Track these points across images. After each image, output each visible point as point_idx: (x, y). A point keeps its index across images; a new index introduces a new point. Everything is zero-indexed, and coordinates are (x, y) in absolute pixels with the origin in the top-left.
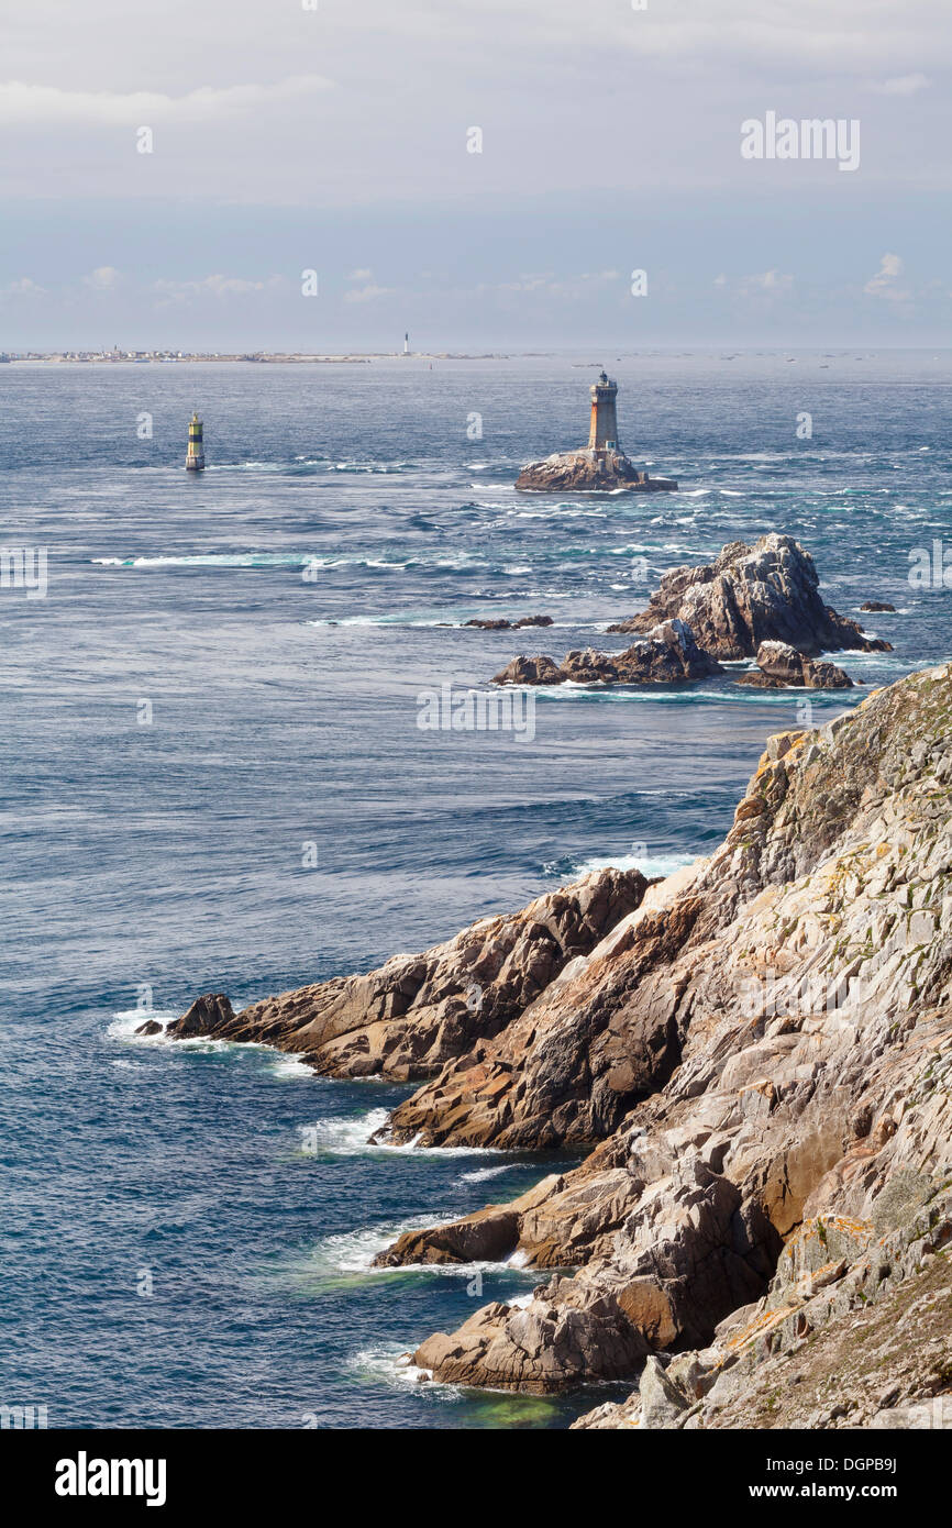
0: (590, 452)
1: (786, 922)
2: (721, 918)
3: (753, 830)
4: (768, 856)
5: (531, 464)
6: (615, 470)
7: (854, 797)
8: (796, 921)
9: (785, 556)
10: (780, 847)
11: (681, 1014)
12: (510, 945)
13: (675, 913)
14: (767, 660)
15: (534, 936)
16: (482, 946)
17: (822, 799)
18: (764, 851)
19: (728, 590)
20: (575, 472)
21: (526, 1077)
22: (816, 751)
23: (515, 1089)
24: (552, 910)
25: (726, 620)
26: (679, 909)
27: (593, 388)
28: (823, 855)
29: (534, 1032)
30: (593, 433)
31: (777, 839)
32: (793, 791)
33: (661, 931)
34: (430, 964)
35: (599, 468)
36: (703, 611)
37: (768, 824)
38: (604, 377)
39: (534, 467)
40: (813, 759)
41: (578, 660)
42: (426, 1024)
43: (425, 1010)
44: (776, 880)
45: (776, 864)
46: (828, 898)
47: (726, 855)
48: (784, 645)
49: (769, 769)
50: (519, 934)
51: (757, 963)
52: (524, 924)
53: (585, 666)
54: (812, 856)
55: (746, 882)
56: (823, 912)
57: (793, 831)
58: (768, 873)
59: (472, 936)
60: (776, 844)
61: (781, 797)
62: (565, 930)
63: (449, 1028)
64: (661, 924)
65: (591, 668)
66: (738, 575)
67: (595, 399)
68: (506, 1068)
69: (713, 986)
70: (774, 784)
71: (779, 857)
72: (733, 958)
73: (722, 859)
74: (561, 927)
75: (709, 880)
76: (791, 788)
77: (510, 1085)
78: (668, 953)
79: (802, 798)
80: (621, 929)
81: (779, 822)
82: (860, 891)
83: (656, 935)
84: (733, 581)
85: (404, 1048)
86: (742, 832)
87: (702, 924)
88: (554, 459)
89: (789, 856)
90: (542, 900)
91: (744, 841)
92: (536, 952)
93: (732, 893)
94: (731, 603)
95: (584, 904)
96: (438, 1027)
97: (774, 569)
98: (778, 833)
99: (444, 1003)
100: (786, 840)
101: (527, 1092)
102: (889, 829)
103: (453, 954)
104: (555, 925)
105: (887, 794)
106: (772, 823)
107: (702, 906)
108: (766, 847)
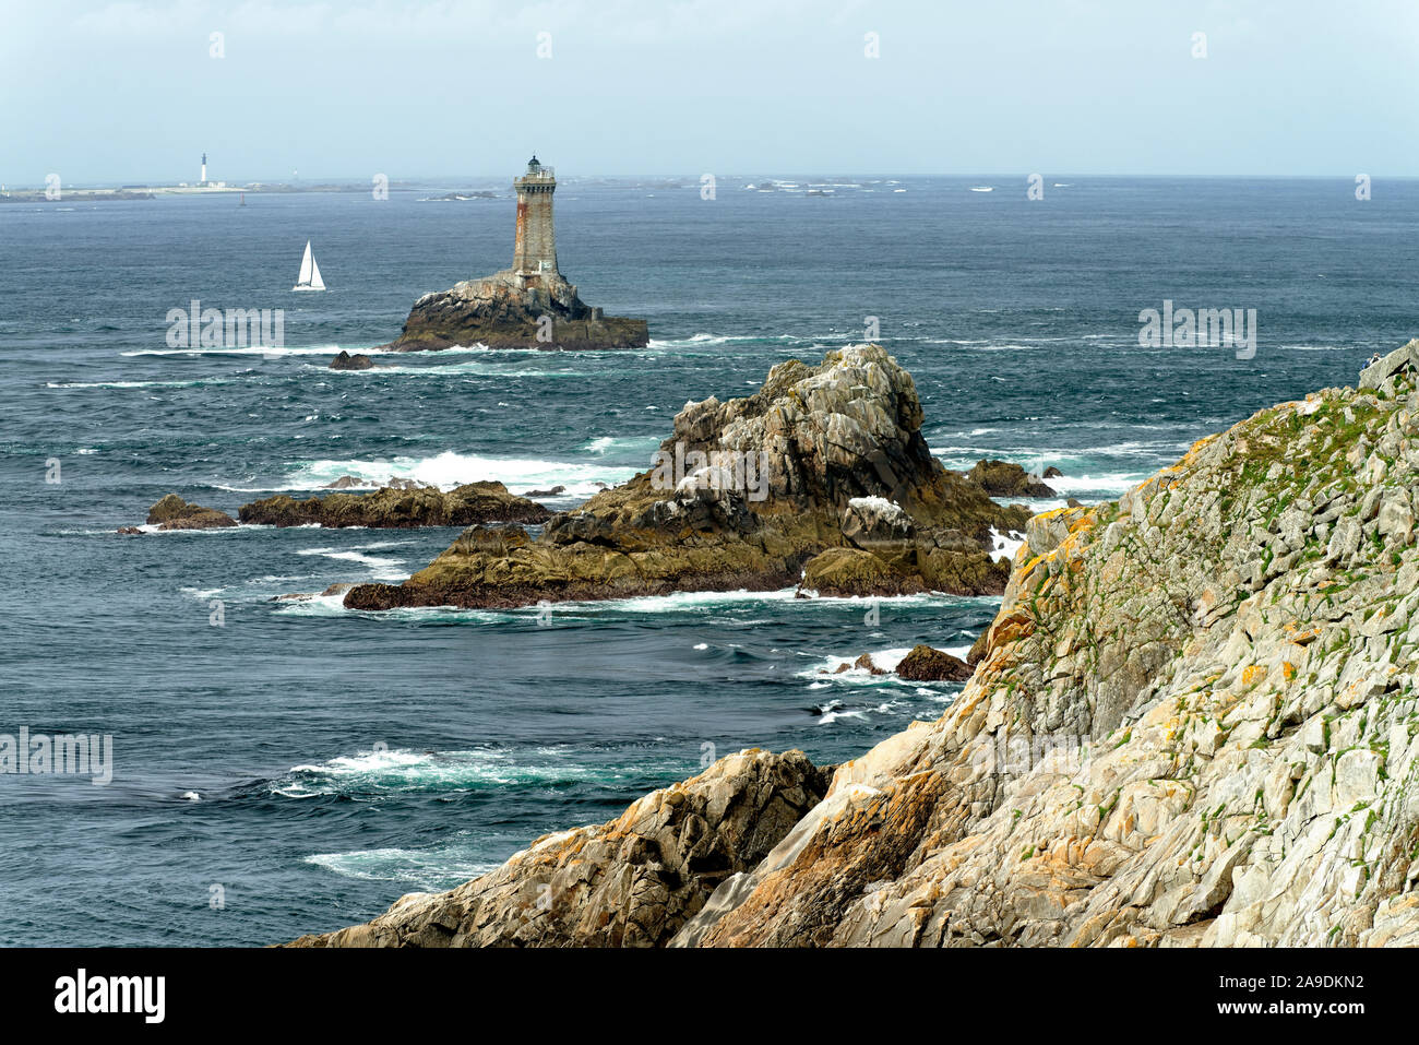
0: (515, 278)
1: (1098, 798)
2: (976, 806)
3: (1022, 661)
4: (1048, 703)
5: (425, 296)
6: (554, 303)
7: (1183, 606)
8: (1117, 795)
9: (873, 376)
10: (1066, 688)
12: (599, 872)
13: (898, 798)
14: (860, 527)
15: (636, 859)
16: (552, 876)
18: (1041, 696)
19: (788, 425)
20: (494, 306)
22: (1119, 533)
24: (665, 817)
25: (785, 472)
27: (518, 181)
28: (1139, 699)
30: (519, 249)
31: (1060, 675)
32: (1084, 597)
33: (875, 828)
34: (467, 905)
35: (529, 300)
37: (1044, 655)
38: (534, 162)
40: (1113, 545)
45: (1061, 716)
46: (1166, 757)
47: (978, 701)
48: (886, 503)
50: (612, 857)
51: (1054, 864)
52: (621, 839)
54: (1121, 701)
56: (1162, 778)
57: (1087, 662)
58: (1050, 730)
59: (534, 860)
60: (1060, 683)
61: (1065, 607)
62: (687, 849)
64: (876, 816)
66: (804, 405)
67: (519, 198)
70: (1051, 587)
71: (1064, 704)
72: (1010, 861)
73: (972, 710)
74: (681, 844)
75: (951, 746)
76: (1079, 593)
78: (889, 865)
79: (1099, 611)
81: (1063, 648)
82: (1220, 741)
83: (869, 834)
87: (943, 815)
88: (461, 287)
89: (1082, 703)
91: (1009, 681)
92: (642, 883)
94: (794, 448)
95: (718, 806)
97: (857, 394)
98: (1061, 667)
102: (1257, 644)
103: (504, 890)
104: (670, 840)
105: (1240, 596)
106: (1052, 650)
107: (942, 785)
108: (1043, 688)
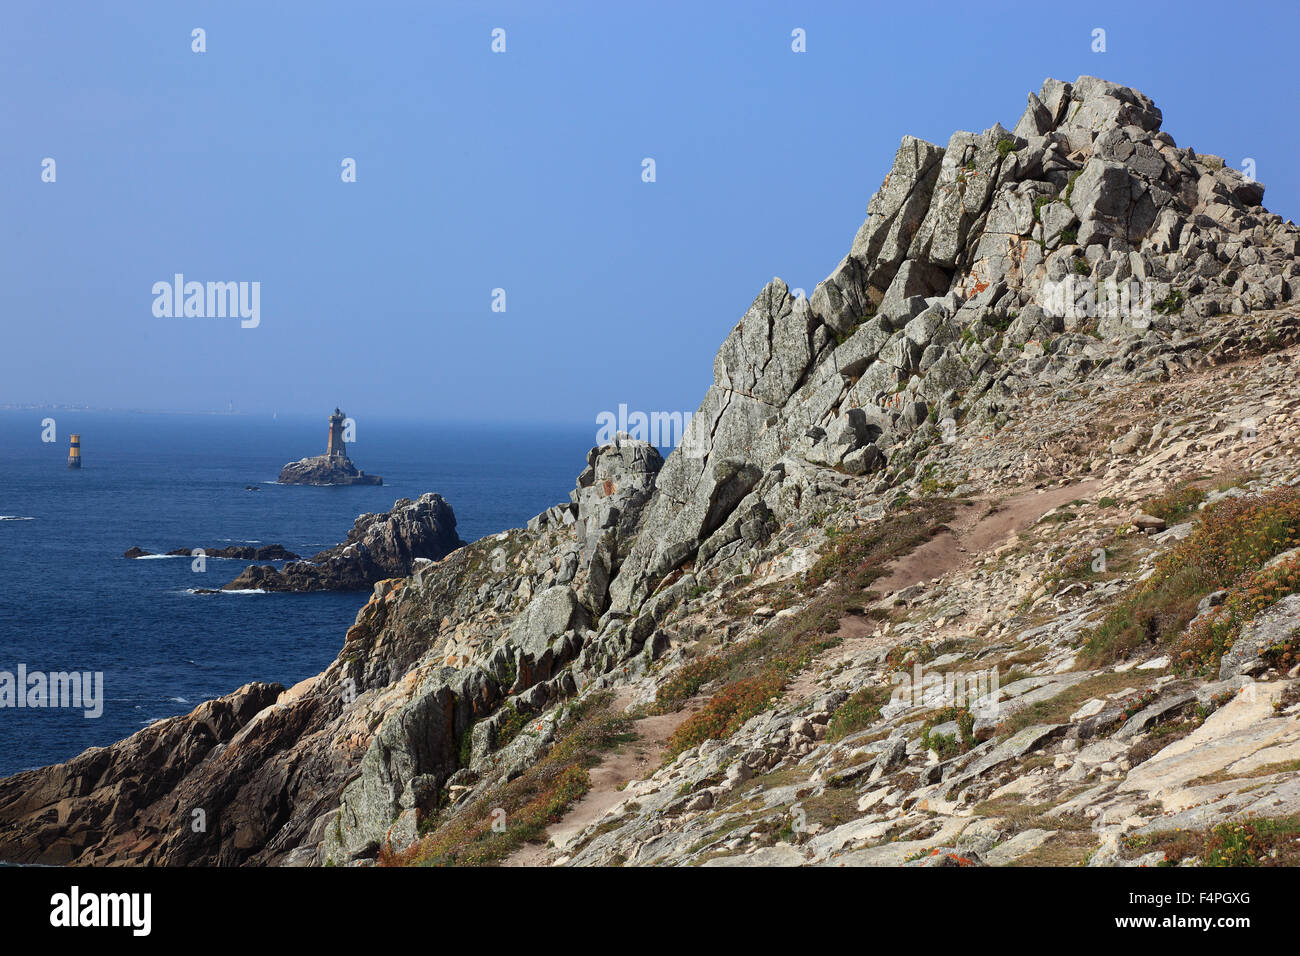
0: (327, 457)
1: (375, 715)
2: (331, 714)
3: (358, 649)
4: (369, 668)
6: (343, 468)
7: (435, 624)
8: (383, 714)
9: (434, 506)
10: (378, 661)
11: (291, 787)
12: (177, 739)
13: (295, 710)
15: (196, 732)
16: (156, 740)
17: (411, 626)
18: (367, 664)
19: (396, 525)
20: (318, 469)
21: (168, 838)
22: (409, 591)
23: (158, 848)
24: (211, 713)
25: (394, 546)
26: (299, 707)
27: (330, 417)
28: (410, 667)
29: (178, 802)
30: (329, 445)
31: (376, 655)
32: (390, 620)
33: (283, 723)
34: (113, 754)
35: (332, 467)
36: (379, 539)
37: (369, 646)
38: (336, 410)
39: (291, 466)
40: (406, 598)
42: (105, 799)
43: (104, 790)
44: (374, 685)
45: (374, 674)
47: (337, 666)
50: (185, 731)
51: (351, 746)
52: (190, 723)
54: (402, 668)
55: (351, 687)
57: (389, 650)
58: (369, 680)
59: (148, 732)
60: (376, 659)
61: (381, 624)
62: (220, 728)
63: (122, 802)
64: (283, 719)
66: (403, 518)
67: (330, 424)
68: (153, 831)
69: (317, 765)
70: (376, 615)
71: (376, 668)
72: (334, 743)
73: (334, 670)
74: (217, 726)
75: (323, 686)
76: (389, 618)
77: (155, 844)
78: (288, 741)
79: (397, 626)
80: (253, 723)
81: (379, 643)
83: (280, 727)
84: (399, 521)
85: (85, 819)
86: (350, 650)
87: (315, 718)
88: (304, 461)
89: (385, 668)
90: (205, 705)
91: (352, 657)
92: (196, 743)
93: (339, 695)
94: (397, 535)
95: (236, 708)
96: (114, 801)
97: (427, 513)
98: (377, 651)
99: (120, 783)
100: (383, 658)
101: (168, 849)
102: (459, 646)
103: (132, 746)
104: (213, 724)
105: (459, 622)
106: (373, 644)
107: (316, 705)
108: (367, 661)
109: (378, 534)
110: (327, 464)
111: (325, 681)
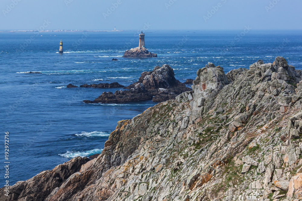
0: (139, 48)
1: (112, 180)
2: (98, 176)
3: (109, 150)
4: (113, 157)
5: (127, 50)
6: (144, 51)
7: (139, 139)
8: (115, 180)
9: (167, 69)
10: (116, 155)
12: (48, 179)
13: (84, 175)
14: (160, 92)
15: (55, 177)
16: (40, 180)
17: (129, 140)
18: (112, 156)
19: (154, 76)
20: (136, 52)
22: (129, 126)
24: (60, 169)
25: (153, 83)
26: (85, 174)
27: (140, 35)
28: (128, 158)
30: (140, 44)
31: (116, 152)
32: (122, 138)
33: (80, 181)
34: (25, 185)
35: (141, 51)
36: (148, 81)
37: (114, 148)
38: (142, 32)
39: (127, 51)
40: (128, 129)
41: (118, 93)
44: (115, 165)
45: (115, 160)
46: (124, 173)
47: (100, 157)
48: (164, 89)
49: (115, 131)
50: (51, 176)
51: (102, 194)
52: (53, 173)
53: (119, 94)
54: (126, 158)
55: (106, 165)
56: (122, 178)
57: (121, 150)
58: (113, 163)
59: (38, 176)
60: (116, 154)
61: (118, 140)
62: (64, 175)
64: (80, 178)
65: (121, 94)
66: (156, 73)
67: (140, 37)
70: (116, 136)
71: (116, 157)
72: (96, 191)
73: (99, 158)
74: (63, 174)
75: (95, 165)
76: (121, 137)
78: (81, 188)
79: (125, 141)
80: (68, 180)
81: (117, 147)
82: (133, 171)
83: (78, 182)
84: (155, 75)
86: (106, 150)
87: (92, 178)
88: (132, 49)
89: (119, 158)
90: (58, 166)
91: (106, 153)
92: (55, 181)
93: (101, 169)
94: (154, 80)
95: (70, 167)
97: (164, 72)
98: (116, 151)
99: (27, 197)
100: (119, 153)
102: (145, 151)
104: (61, 174)
105: (148, 139)
106: (115, 148)
107: (92, 173)
108: (113, 154)
109: (147, 79)
110: (139, 51)
111: (96, 163)
